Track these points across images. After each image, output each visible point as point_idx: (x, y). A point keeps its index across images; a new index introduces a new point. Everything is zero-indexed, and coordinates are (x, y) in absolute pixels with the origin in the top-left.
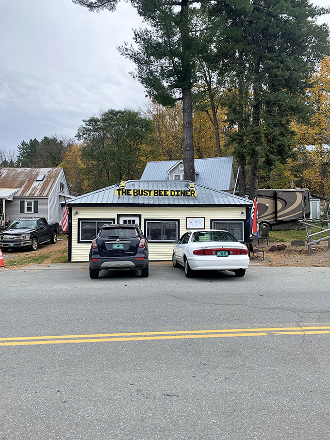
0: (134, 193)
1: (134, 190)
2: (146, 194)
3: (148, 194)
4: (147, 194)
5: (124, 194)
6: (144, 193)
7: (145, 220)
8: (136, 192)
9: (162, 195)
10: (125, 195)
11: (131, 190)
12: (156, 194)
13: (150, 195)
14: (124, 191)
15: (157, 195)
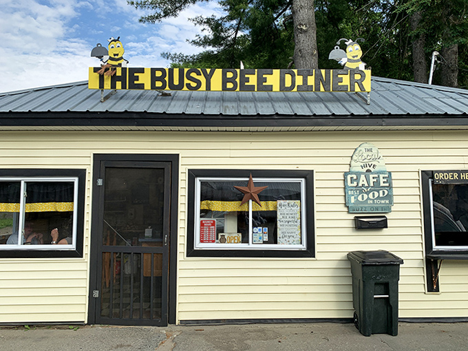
0: (154, 79)
1: (153, 71)
2: (194, 85)
3: (203, 87)
4: (199, 83)
5: (119, 85)
6: (186, 81)
7: (193, 174)
8: (161, 79)
9: (251, 88)
10: (124, 87)
11: (142, 70)
12: (230, 85)
13: (208, 87)
14: (119, 73)
15: (234, 89)
